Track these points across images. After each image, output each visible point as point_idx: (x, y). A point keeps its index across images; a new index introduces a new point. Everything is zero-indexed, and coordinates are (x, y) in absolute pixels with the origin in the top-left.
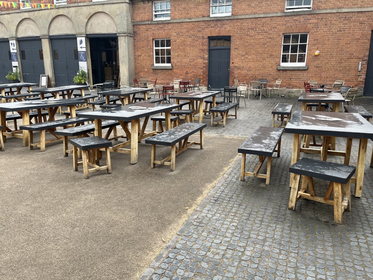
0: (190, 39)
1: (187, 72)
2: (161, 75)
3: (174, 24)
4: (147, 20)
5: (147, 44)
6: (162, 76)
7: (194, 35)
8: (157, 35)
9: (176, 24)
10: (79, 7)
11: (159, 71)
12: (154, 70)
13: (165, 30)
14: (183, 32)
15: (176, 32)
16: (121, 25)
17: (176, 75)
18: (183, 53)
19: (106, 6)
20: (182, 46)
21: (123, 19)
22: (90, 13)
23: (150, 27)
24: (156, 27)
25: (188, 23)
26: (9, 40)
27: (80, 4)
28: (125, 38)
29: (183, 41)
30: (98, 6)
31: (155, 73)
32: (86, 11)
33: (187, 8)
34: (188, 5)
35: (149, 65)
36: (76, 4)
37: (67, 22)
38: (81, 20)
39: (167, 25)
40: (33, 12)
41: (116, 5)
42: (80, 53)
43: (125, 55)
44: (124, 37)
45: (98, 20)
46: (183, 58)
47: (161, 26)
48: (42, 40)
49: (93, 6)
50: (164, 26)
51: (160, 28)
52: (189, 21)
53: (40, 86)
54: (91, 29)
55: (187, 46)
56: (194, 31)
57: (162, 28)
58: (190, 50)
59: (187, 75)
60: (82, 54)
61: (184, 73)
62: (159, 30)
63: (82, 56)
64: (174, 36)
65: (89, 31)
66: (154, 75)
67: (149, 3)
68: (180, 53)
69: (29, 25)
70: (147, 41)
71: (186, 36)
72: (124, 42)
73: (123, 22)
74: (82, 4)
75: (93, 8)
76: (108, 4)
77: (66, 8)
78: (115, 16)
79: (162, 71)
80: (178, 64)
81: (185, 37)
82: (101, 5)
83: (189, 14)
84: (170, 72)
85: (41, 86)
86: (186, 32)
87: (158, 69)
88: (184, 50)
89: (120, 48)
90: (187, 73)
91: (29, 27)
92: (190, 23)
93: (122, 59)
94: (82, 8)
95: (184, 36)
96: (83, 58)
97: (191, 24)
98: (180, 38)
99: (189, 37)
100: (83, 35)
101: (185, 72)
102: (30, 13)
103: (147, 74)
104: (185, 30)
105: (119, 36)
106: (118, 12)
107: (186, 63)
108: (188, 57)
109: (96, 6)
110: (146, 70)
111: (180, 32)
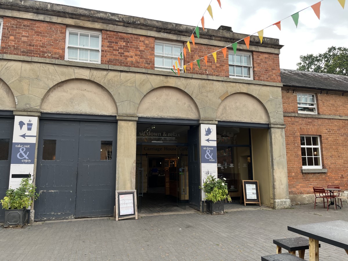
0: (342, 138)
1: (342, 175)
2: (313, 180)
3: (324, 119)
4: (292, 112)
5: (293, 140)
6: (314, 182)
7: (345, 134)
8: (306, 130)
9: (326, 120)
10: (207, 81)
11: (311, 176)
12: (304, 174)
13: (314, 125)
14: (334, 130)
15: (327, 129)
16: (276, 114)
17: (331, 180)
18: (336, 153)
19: (252, 87)
20: (335, 145)
21: (279, 106)
22: (227, 92)
23: (296, 120)
24: (303, 120)
25: (338, 120)
26: (14, 116)
27: (210, 77)
28: (282, 131)
29: (335, 139)
30: (241, 85)
31: (305, 178)
32: (220, 88)
33: (336, 105)
34: (335, 102)
35: (297, 168)
36: (204, 77)
37: (178, 99)
38: (209, 100)
39: (316, 120)
40: (105, 73)
41: (268, 88)
42: (205, 148)
43: (282, 154)
44: (280, 129)
45: (236, 103)
46: (337, 159)
47: (310, 120)
48: (119, 122)
49: (232, 84)
50: (313, 121)
51: (309, 122)
52: (339, 118)
53: (117, 216)
54: (223, 114)
55: (340, 146)
56: (345, 130)
57: (311, 123)
58: (343, 150)
59: (342, 179)
60: (208, 151)
61: (339, 178)
62: (308, 125)
63: (208, 153)
64: (325, 133)
65: (219, 117)
66: (304, 181)
67: (294, 92)
68: (333, 153)
69: (85, 93)
70: (293, 137)
71: (337, 134)
72: (280, 136)
73: (279, 110)
74: (215, 78)
75: (233, 87)
76: (256, 85)
77: (183, 79)
78: (267, 102)
79: (314, 176)
80: (332, 166)
81: (337, 136)
82: (245, 85)
83: (338, 111)
84: (324, 176)
85: (120, 216)
86: (337, 130)
87: (309, 173)
88: (337, 149)
89: (275, 144)
90: (342, 177)
91: (84, 95)
92: (341, 120)
93: (278, 159)
94: (213, 84)
95: (336, 134)
96: (211, 157)
97: (341, 122)
98: (331, 136)
99: (341, 136)
100: (214, 122)
101: (340, 176)
102: (95, 72)
103: (295, 180)
104: (336, 128)
105: (273, 127)
106: (271, 97)
107: (341, 165)
108: (342, 157)
109: (238, 84)
110: (293, 174)
111: (332, 130)
